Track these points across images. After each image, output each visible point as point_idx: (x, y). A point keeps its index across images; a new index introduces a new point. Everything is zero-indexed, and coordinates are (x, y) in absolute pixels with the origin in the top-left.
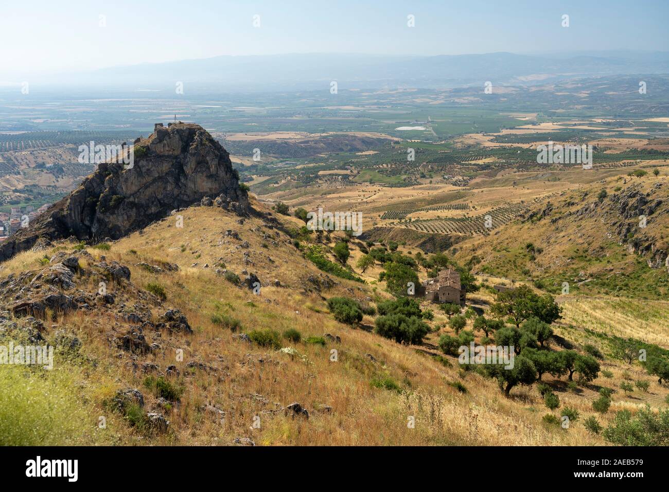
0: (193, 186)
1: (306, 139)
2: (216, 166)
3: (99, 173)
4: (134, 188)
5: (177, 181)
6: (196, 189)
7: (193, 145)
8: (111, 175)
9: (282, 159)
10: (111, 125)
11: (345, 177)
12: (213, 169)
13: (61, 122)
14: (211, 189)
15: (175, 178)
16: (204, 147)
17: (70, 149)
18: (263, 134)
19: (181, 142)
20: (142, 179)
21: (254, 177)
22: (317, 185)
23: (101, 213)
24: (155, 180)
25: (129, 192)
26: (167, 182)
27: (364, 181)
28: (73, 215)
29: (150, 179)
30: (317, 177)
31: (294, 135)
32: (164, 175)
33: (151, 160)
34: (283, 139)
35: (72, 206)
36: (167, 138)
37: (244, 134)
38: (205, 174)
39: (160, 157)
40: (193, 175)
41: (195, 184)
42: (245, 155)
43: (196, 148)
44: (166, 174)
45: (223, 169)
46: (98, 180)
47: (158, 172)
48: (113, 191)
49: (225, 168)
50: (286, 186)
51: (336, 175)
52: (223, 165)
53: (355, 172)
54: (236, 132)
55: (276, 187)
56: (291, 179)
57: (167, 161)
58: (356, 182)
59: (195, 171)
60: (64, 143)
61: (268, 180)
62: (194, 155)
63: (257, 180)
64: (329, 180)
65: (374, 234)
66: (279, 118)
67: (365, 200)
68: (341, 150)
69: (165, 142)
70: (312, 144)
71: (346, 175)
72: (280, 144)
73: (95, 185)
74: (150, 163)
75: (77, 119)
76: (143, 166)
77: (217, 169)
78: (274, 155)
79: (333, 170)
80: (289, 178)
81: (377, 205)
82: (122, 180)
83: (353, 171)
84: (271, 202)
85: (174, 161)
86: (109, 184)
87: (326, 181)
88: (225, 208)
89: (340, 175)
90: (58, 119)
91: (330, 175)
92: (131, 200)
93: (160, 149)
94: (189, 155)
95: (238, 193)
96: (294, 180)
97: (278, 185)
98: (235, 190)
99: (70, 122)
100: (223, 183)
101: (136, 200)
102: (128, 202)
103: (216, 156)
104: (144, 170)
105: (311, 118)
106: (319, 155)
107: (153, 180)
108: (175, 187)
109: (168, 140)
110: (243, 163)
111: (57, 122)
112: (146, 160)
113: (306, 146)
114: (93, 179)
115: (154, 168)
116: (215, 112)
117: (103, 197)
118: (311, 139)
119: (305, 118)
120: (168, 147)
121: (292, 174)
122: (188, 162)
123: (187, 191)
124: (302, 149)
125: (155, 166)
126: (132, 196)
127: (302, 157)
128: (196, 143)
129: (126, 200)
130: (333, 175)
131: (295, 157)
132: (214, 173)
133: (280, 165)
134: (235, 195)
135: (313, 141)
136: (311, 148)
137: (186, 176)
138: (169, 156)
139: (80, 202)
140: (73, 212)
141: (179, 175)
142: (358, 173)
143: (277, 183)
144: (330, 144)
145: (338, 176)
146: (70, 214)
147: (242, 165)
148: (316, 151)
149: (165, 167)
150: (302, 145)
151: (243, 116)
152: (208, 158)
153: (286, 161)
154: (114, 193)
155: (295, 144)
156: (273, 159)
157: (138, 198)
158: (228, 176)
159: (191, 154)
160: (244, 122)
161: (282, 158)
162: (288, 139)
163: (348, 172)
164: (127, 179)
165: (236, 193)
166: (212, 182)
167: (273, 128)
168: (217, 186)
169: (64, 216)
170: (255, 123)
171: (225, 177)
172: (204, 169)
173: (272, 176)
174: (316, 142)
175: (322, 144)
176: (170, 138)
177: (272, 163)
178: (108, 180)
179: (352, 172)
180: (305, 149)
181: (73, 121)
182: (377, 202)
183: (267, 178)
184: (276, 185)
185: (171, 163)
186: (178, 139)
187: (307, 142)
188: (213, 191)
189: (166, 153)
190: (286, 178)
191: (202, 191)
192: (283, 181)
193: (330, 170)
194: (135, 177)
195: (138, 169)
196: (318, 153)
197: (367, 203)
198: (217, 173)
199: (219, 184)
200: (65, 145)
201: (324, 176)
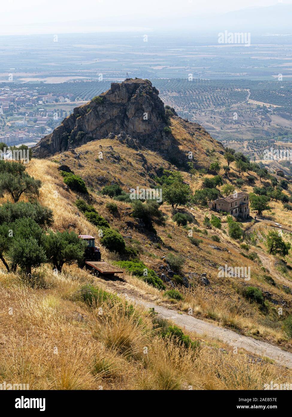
0: (132, 127)
3: (73, 114)
4: (94, 127)
5: (122, 123)
6: (135, 129)
7: (134, 96)
8: (80, 117)
10: (227, 73)
13: (179, 69)
14: (145, 130)
15: (121, 120)
16: (141, 98)
17: (173, 97)
19: (127, 94)
20: (99, 120)
23: (71, 144)
24: (107, 122)
25: (90, 130)
26: (116, 123)
28: (54, 145)
29: (104, 121)
32: (114, 118)
33: (105, 107)
35: (54, 138)
36: (117, 90)
38: (141, 119)
39: (112, 104)
40: (133, 118)
41: (133, 126)
43: (135, 99)
44: (116, 117)
45: (154, 115)
46: (72, 120)
47: (110, 116)
48: (80, 128)
49: (156, 114)
52: (155, 112)
57: (116, 107)
59: (134, 116)
60: (169, 91)
62: (133, 103)
69: (116, 93)
73: (70, 123)
74: (105, 109)
75: (195, 66)
76: (100, 111)
77: (151, 115)
82: (86, 120)
85: (122, 107)
86: (78, 123)
88: (121, 141)
90: (177, 65)
92: (90, 136)
93: (112, 98)
94: (130, 104)
95: (162, 134)
98: (161, 131)
100: (155, 126)
101: (94, 136)
102: (88, 137)
103: (151, 105)
104: (100, 113)
107: (106, 121)
108: (121, 127)
109: (118, 92)
111: (175, 69)
112: (102, 107)
114: (69, 119)
115: (107, 112)
117: (73, 132)
120: (118, 97)
122: (129, 109)
123: (128, 130)
125: (108, 111)
126: (91, 133)
128: (136, 95)
129: (87, 135)
134: (160, 135)
137: (128, 119)
138: (118, 104)
139: (59, 135)
140: (54, 142)
141: (124, 118)
146: (52, 144)
149: (115, 112)
152: (144, 106)
154: (81, 130)
157: (95, 134)
158: (159, 120)
164: (88, 120)
165: (161, 134)
166: (146, 125)
168: (150, 128)
169: (48, 145)
171: (156, 122)
172: (140, 115)
176: (119, 90)
178: (78, 120)
181: (191, 69)
185: (119, 109)
186: (125, 91)
188: (147, 132)
189: (117, 102)
191: (138, 131)
194: (94, 119)
195: (97, 113)
198: (150, 119)
199: (152, 127)
200: (169, 94)
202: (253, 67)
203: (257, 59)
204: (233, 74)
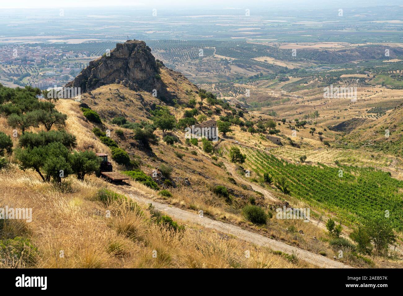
0: (133, 75)
1: (344, 49)
2: (145, 65)
3: (89, 66)
4: (104, 75)
5: (125, 72)
6: (135, 77)
7: (133, 52)
8: (95, 68)
9: (320, 65)
10: (199, 36)
11: (362, 80)
12: (143, 66)
13: (165, 33)
14: (142, 77)
15: (125, 70)
16: (139, 54)
17: (161, 53)
18: (311, 44)
19: (128, 51)
20: (108, 70)
21: (290, 78)
22: (338, 86)
23: (88, 88)
24: (115, 71)
25: (102, 77)
26: (121, 73)
27: (377, 84)
29: (112, 71)
30: (339, 79)
31: (337, 45)
33: (113, 60)
34: (325, 48)
35: (76, 84)
36: (121, 48)
37: (296, 43)
38: (139, 69)
39: (117, 59)
40: (133, 69)
42: (291, 61)
43: (134, 55)
44: (120, 68)
45: (148, 66)
46: (89, 70)
47: (116, 67)
48: (95, 76)
49: (150, 66)
50: (313, 86)
51: (355, 78)
53: (372, 76)
54: (289, 42)
55: (305, 86)
56: (318, 80)
57: (121, 61)
58: (370, 85)
59: (134, 67)
60: (158, 49)
61: (300, 80)
62: (133, 58)
63: (291, 80)
64: (348, 82)
65: (351, 123)
66: (331, 31)
67: (364, 98)
68: (373, 58)
69: (120, 51)
70: (349, 53)
71: (364, 78)
72: (321, 52)
73: (87, 73)
74: (112, 62)
75: (176, 31)
78: (314, 61)
79: (353, 74)
80: (317, 79)
81: (371, 102)
82: (99, 70)
83: (370, 75)
84: (295, 97)
85: (125, 61)
86: (93, 73)
87: (346, 82)
88: (125, 85)
89: (358, 78)
90: (164, 31)
91: (350, 78)
92: (102, 82)
93: (117, 54)
94: (131, 58)
96: (320, 81)
97: (308, 85)
98: (153, 78)
99: (171, 33)
100: (149, 74)
101: (105, 82)
102: (100, 83)
103: (145, 59)
104: (109, 65)
105: (359, 30)
106: (353, 62)
108: (124, 75)
110: (287, 67)
111: (162, 33)
112: (111, 60)
113: (343, 54)
114: (86, 70)
115: (114, 65)
116: (281, 26)
117: (89, 79)
118: (348, 49)
119: (354, 31)
120: (122, 53)
121: (320, 77)
122: (130, 62)
123: (130, 77)
124: (339, 56)
126: (103, 80)
127: (339, 63)
128: (135, 52)
129: (100, 81)
130: (352, 78)
131: (332, 63)
132: (144, 68)
133: (318, 69)
134: (153, 81)
135: (350, 50)
136: (347, 55)
137: (129, 69)
138: (122, 59)
139: (80, 82)
142: (374, 77)
143: (306, 83)
144: (364, 53)
145: (357, 79)
147: (286, 68)
148: (351, 58)
149: (120, 64)
150: (340, 53)
151: (303, 29)
152: (140, 60)
153: (323, 66)
154: (95, 77)
155: (334, 52)
156: (313, 64)
157: (106, 80)
158: (152, 70)
159: (132, 58)
160: (301, 34)
161: (321, 63)
162: (329, 48)
163: (365, 76)
164: (101, 70)
166: (143, 73)
167: (323, 39)
168: (145, 76)
170: (310, 34)
171: (150, 71)
172: (138, 66)
173: (304, 78)
174: (352, 51)
175: (357, 53)
176: (122, 49)
177: (312, 67)
178: (93, 70)
179: (368, 76)
180: (342, 57)
182: (372, 100)
183: (301, 79)
184: (305, 85)
185: (123, 62)
186: (127, 49)
187: (345, 51)
189: (121, 57)
190: (314, 80)
191: (137, 78)
192: (312, 82)
193: (351, 74)
194: (104, 69)
195: (106, 65)
196: (352, 60)
197: (365, 100)
198: (146, 69)
199: (147, 75)
200: (159, 51)
201: (345, 78)
202: (217, 31)
203: (220, 26)
204: (203, 36)
